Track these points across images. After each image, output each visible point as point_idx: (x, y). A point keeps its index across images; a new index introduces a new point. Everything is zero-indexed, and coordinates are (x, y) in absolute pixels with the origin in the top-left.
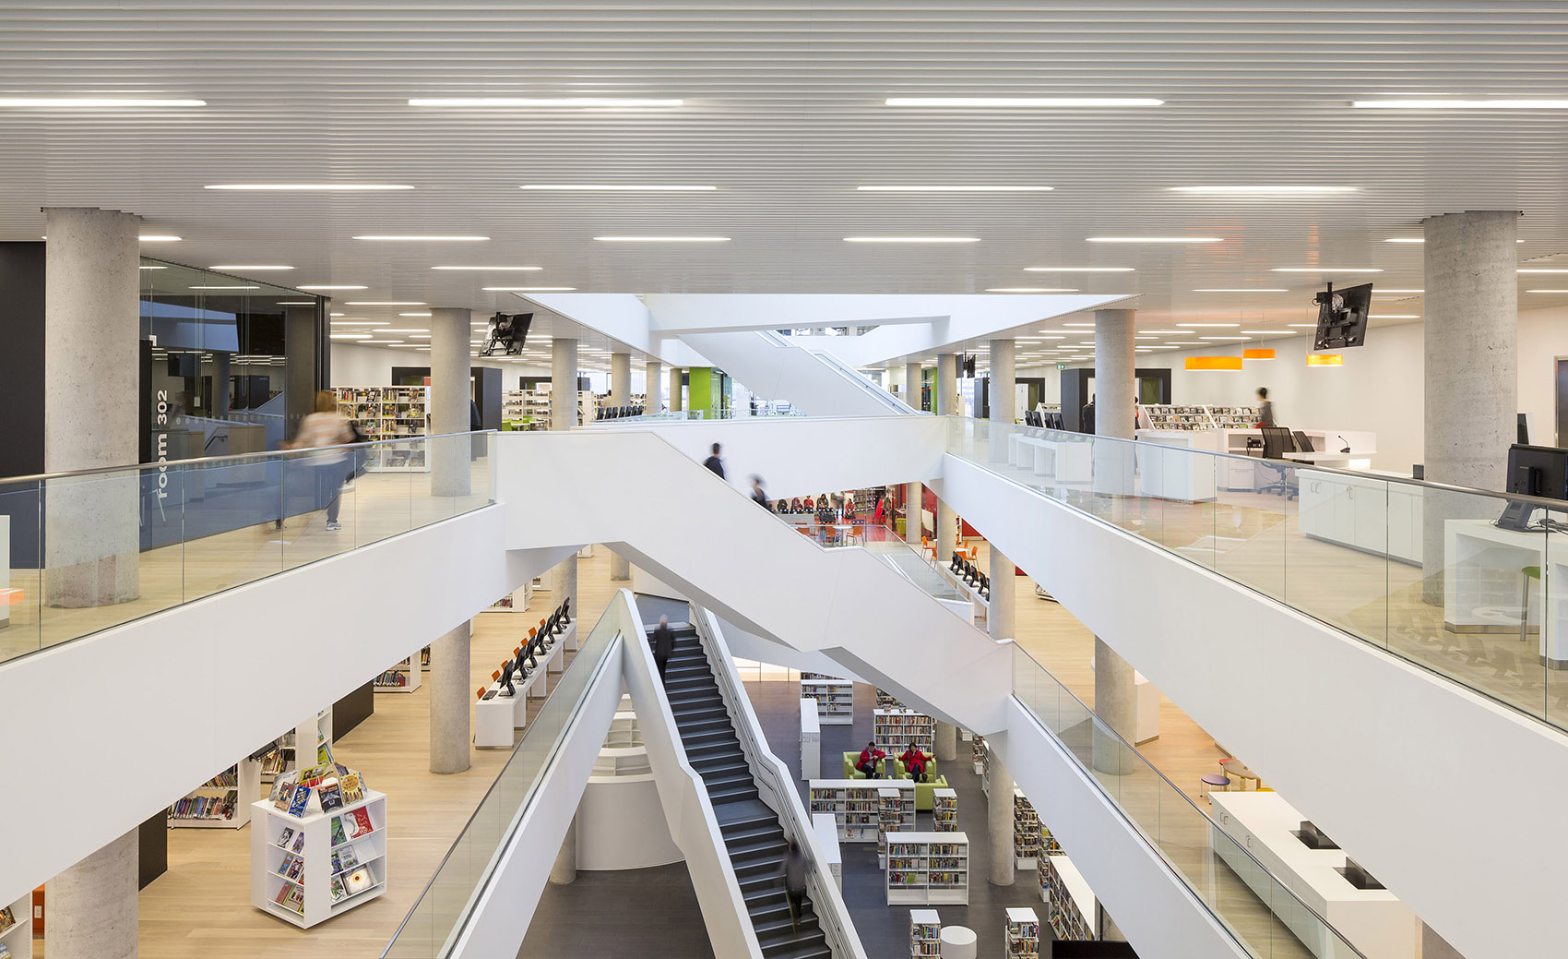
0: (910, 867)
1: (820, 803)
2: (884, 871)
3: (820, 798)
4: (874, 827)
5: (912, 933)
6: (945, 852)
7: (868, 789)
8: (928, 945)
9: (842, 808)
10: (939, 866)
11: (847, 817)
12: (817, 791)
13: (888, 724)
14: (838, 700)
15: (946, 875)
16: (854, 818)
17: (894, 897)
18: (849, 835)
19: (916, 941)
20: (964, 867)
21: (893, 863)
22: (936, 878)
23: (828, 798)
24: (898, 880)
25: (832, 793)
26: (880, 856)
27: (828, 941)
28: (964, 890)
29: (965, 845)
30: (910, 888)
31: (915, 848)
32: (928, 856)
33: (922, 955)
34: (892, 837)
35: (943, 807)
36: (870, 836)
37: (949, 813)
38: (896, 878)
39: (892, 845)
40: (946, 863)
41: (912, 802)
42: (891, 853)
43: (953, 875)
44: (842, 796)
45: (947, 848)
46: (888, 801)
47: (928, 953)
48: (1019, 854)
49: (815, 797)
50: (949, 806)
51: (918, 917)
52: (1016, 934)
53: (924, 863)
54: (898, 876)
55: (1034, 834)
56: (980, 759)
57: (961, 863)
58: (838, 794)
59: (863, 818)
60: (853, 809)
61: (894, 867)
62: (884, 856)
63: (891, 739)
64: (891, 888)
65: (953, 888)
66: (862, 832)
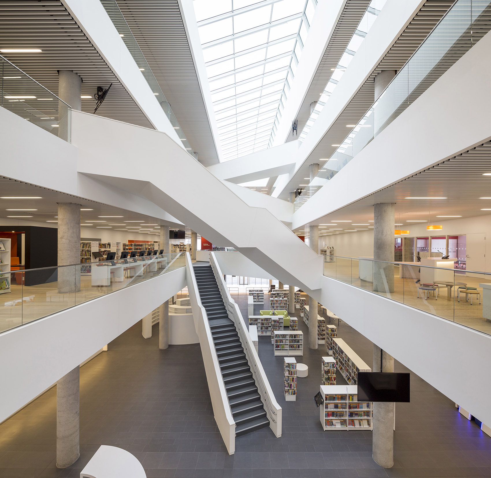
0: (282, 342)
1: (251, 322)
2: (273, 345)
3: (252, 321)
4: (270, 331)
5: (285, 367)
6: (295, 337)
7: (268, 318)
8: (292, 372)
9: (259, 325)
10: (293, 342)
11: (261, 327)
12: (251, 319)
13: (274, 302)
14: (260, 297)
15: (295, 346)
16: (263, 328)
17: (277, 353)
18: (262, 333)
19: (287, 370)
20: (301, 342)
21: (277, 341)
22: (291, 346)
23: (255, 321)
24: (278, 347)
25: (256, 320)
26: (272, 339)
27: (251, 370)
28: (301, 351)
29: (301, 335)
30: (282, 350)
31: (284, 336)
32: (289, 339)
33: (289, 375)
34: (276, 332)
35: (293, 323)
36: (268, 334)
37: (295, 325)
38: (277, 346)
39: (276, 335)
40: (295, 341)
41: (282, 323)
42: (276, 338)
43: (298, 345)
44: (259, 321)
45: (295, 336)
46: (275, 321)
47: (292, 375)
48: (319, 339)
49: (251, 321)
50: (295, 323)
51: (287, 360)
52: (327, 367)
53: (287, 341)
54: (278, 346)
55: (323, 332)
56: (302, 312)
57: (300, 341)
58: (258, 320)
59: (266, 328)
60: (263, 325)
61: (277, 343)
62: (273, 339)
63: (275, 307)
64: (276, 350)
65: (297, 350)
66: (266, 332)
